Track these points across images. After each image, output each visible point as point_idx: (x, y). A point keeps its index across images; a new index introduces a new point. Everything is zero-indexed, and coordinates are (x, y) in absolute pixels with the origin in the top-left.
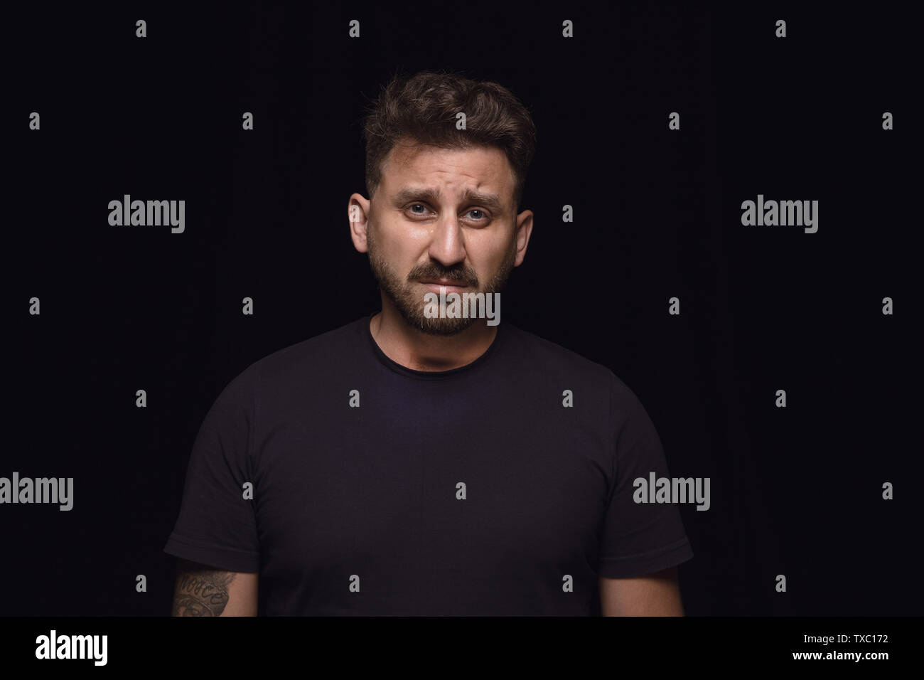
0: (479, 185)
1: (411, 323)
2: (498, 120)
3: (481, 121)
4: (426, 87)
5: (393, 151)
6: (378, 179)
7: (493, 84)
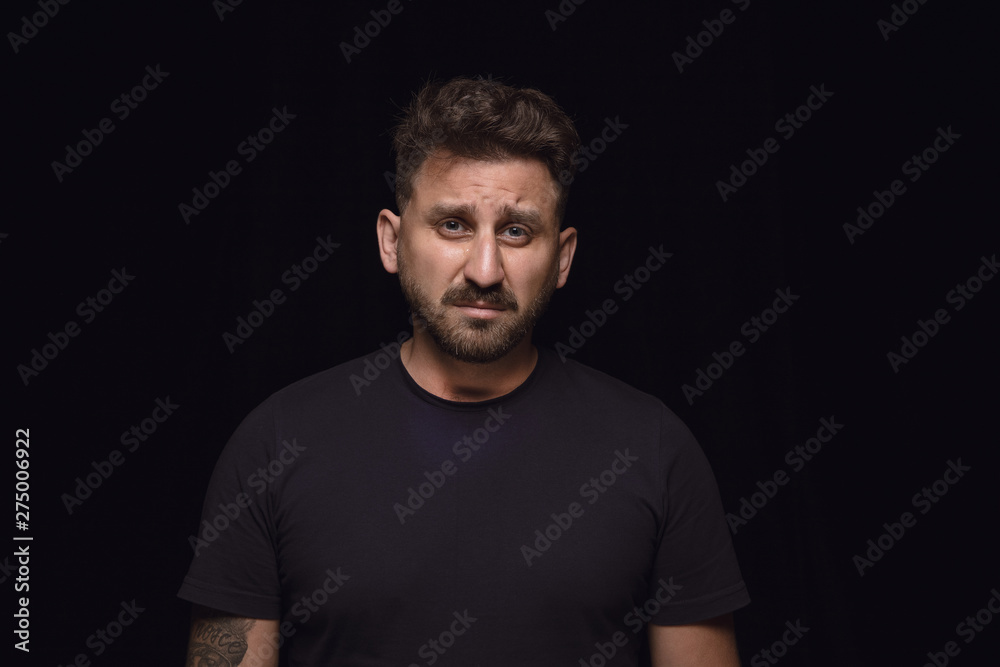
0: (518, 201)
1: (443, 349)
2: (539, 130)
3: (521, 131)
4: (461, 94)
5: (425, 164)
6: (409, 193)
7: (533, 91)
